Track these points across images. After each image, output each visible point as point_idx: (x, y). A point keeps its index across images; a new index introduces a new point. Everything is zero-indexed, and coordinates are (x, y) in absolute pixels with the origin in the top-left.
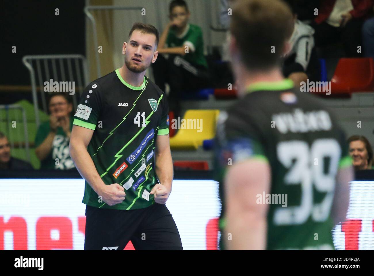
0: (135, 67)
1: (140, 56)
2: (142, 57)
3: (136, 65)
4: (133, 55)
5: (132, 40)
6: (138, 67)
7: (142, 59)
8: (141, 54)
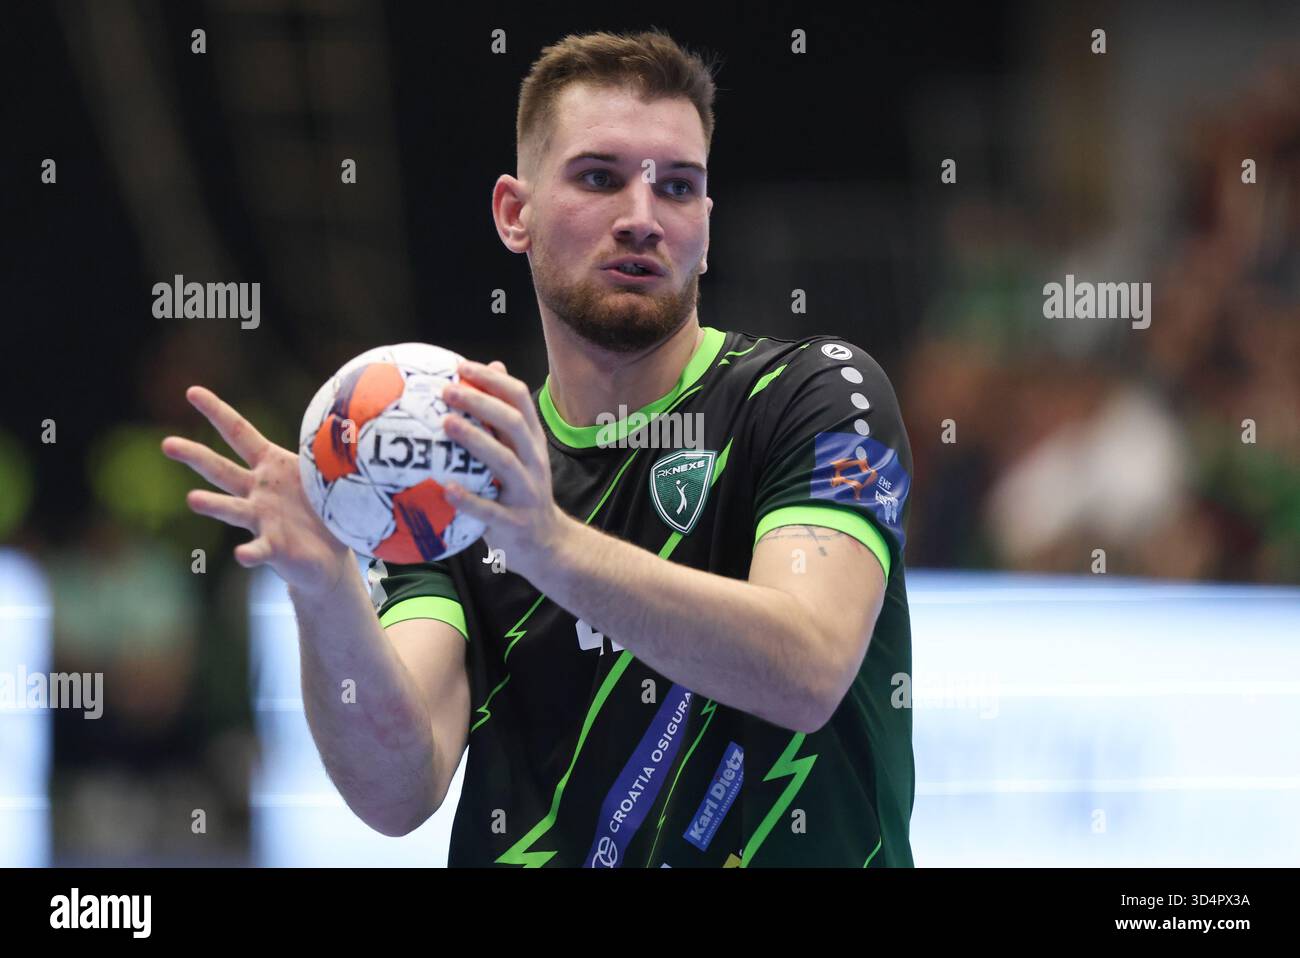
0: (633, 309)
1: (653, 239)
2: (662, 246)
3: (633, 298)
4: (606, 244)
5: (573, 150)
6: (648, 305)
7: (662, 257)
8: (657, 228)
